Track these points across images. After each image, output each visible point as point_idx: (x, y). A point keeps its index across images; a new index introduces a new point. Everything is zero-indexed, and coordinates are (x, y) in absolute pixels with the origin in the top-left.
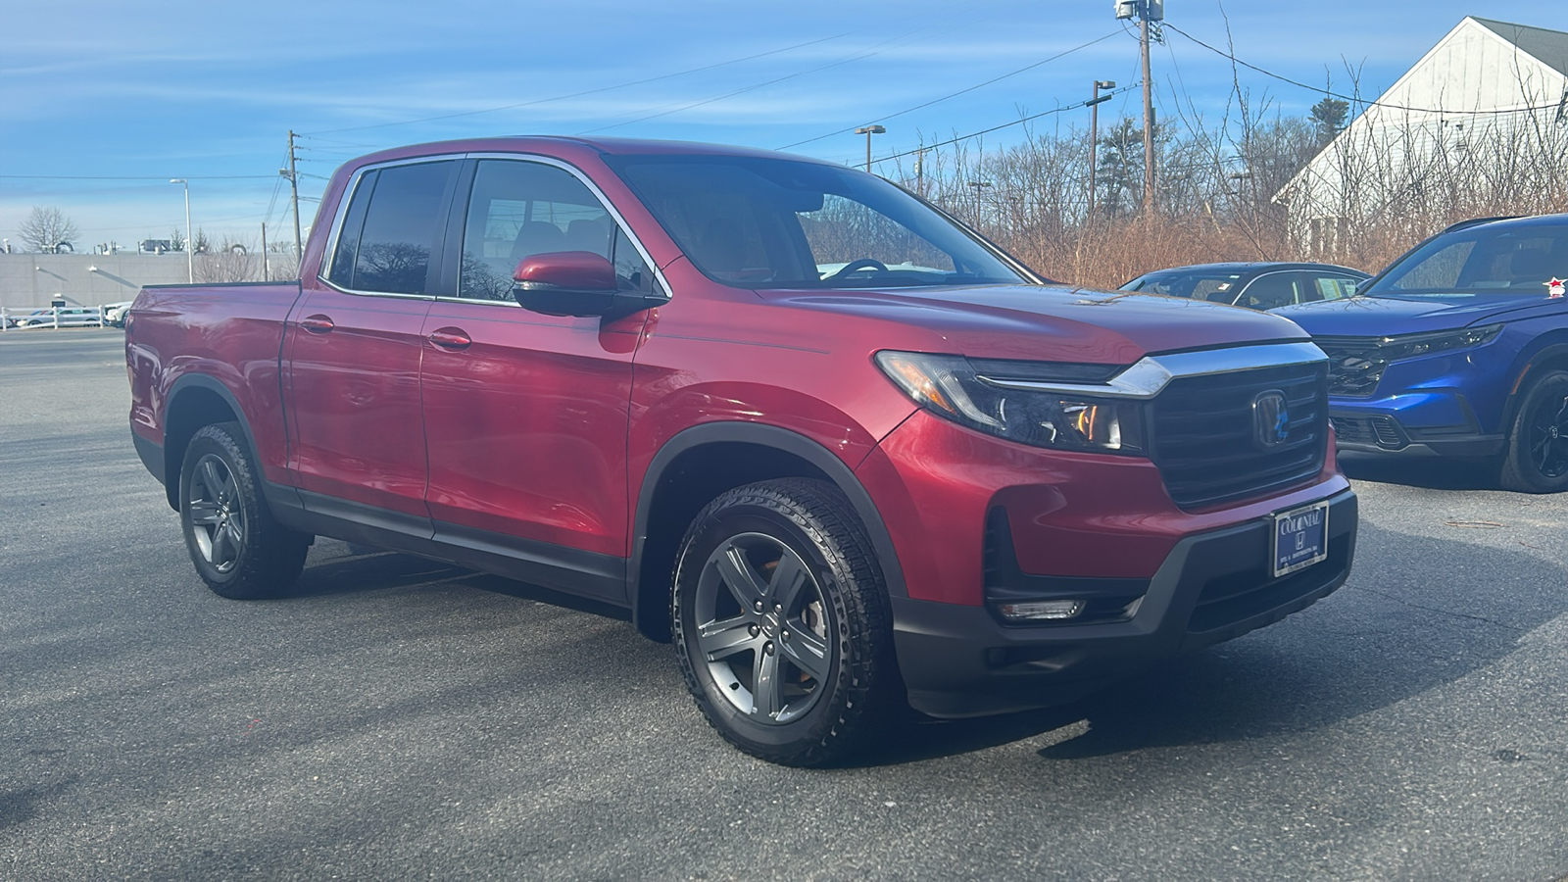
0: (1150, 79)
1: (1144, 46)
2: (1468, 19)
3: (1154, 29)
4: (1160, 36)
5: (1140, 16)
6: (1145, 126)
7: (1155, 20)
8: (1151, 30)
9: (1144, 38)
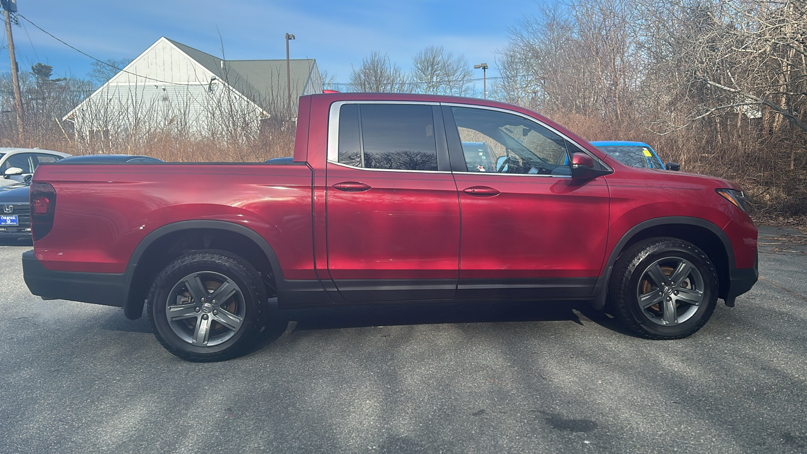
0: (13, 45)
1: (8, 26)
2: (163, 38)
3: (13, 17)
4: (17, 21)
5: (4, 8)
6: (12, 72)
7: (13, 12)
8: (11, 17)
9: (8, 21)
